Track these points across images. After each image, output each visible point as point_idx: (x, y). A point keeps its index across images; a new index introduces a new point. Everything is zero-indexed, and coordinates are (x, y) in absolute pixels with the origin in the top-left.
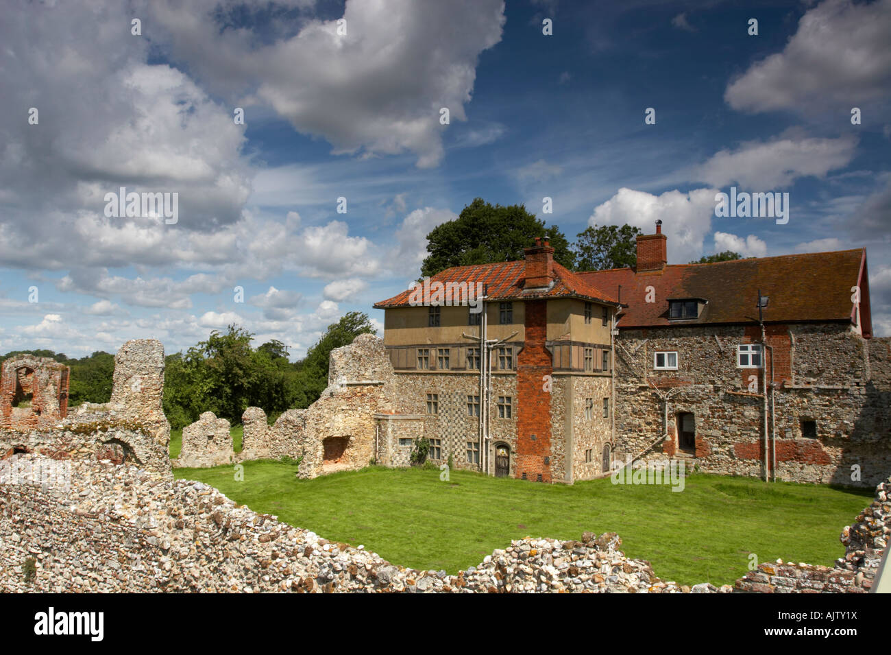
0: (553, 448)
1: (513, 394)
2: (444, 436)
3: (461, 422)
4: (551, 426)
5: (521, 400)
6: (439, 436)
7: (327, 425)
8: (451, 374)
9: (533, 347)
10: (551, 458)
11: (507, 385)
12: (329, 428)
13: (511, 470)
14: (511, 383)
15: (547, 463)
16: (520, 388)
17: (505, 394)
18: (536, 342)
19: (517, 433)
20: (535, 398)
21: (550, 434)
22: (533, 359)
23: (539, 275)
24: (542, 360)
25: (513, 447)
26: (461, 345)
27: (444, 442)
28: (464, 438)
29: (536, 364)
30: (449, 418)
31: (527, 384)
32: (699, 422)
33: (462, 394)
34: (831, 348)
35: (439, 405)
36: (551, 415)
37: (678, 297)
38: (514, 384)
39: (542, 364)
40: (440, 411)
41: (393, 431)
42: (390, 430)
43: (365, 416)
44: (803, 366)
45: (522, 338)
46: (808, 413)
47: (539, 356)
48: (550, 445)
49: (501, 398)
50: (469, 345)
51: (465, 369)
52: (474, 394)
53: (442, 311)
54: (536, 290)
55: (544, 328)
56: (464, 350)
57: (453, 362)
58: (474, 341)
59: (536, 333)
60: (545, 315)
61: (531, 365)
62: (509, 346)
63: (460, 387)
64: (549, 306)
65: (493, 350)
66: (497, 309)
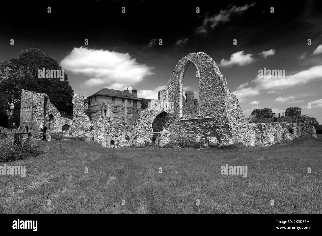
1: (132, 118)
8: (118, 113)
9: (135, 109)
11: (130, 116)
16: (133, 116)
17: (130, 117)
18: (135, 108)
23: (136, 96)
24: (136, 111)
31: (134, 116)
39: (136, 112)
45: (133, 107)
49: (129, 118)
50: (122, 107)
51: (121, 112)
52: (123, 117)
53: (115, 99)
54: (136, 98)
55: (137, 106)
56: (121, 108)
57: (118, 110)
58: (123, 106)
59: (135, 106)
60: (137, 103)
61: (134, 112)
62: (130, 108)
63: (120, 116)
64: (138, 102)
65: (127, 109)
66: (128, 101)
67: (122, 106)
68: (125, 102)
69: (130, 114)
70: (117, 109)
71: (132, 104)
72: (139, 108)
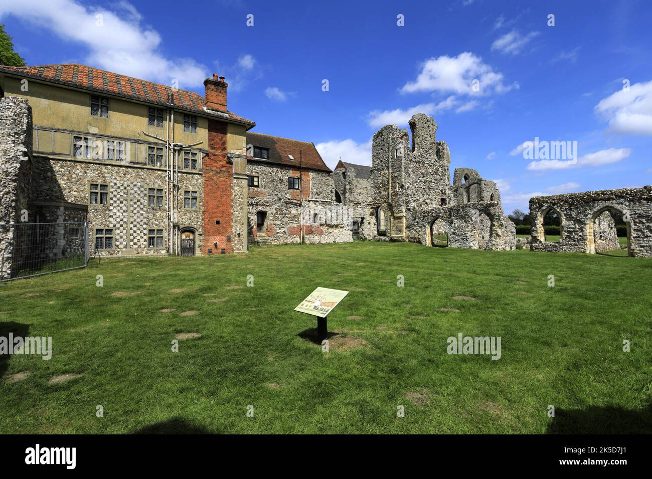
0: (233, 230)
1: (199, 190)
2: (118, 226)
3: (141, 212)
4: (232, 214)
5: (207, 194)
6: (111, 225)
8: (127, 167)
9: (215, 155)
10: (232, 237)
11: (193, 182)
13: (197, 249)
14: (197, 180)
15: (229, 240)
16: (206, 185)
17: (191, 189)
18: (218, 152)
19: (203, 219)
20: (219, 193)
21: (232, 219)
22: (216, 165)
23: (221, 103)
24: (223, 166)
25: (199, 231)
26: (139, 142)
27: (116, 231)
28: (145, 226)
29: (219, 168)
30: (125, 208)
31: (212, 182)
33: (142, 186)
35: (110, 196)
36: (232, 206)
38: (199, 181)
39: (223, 169)
40: (112, 202)
45: (205, 146)
47: (220, 163)
48: (232, 227)
49: (187, 192)
50: (150, 143)
51: (145, 164)
52: (156, 187)
53: (112, 104)
54: (220, 113)
55: (224, 143)
56: (144, 148)
58: (156, 141)
59: (218, 145)
60: (225, 134)
61: (214, 169)
62: (193, 151)
63: (139, 180)
64: (229, 128)
65: (179, 151)
66: (181, 119)
67: (151, 140)
68: (166, 124)
69: (188, 176)
71: (201, 136)
72: (237, 152)
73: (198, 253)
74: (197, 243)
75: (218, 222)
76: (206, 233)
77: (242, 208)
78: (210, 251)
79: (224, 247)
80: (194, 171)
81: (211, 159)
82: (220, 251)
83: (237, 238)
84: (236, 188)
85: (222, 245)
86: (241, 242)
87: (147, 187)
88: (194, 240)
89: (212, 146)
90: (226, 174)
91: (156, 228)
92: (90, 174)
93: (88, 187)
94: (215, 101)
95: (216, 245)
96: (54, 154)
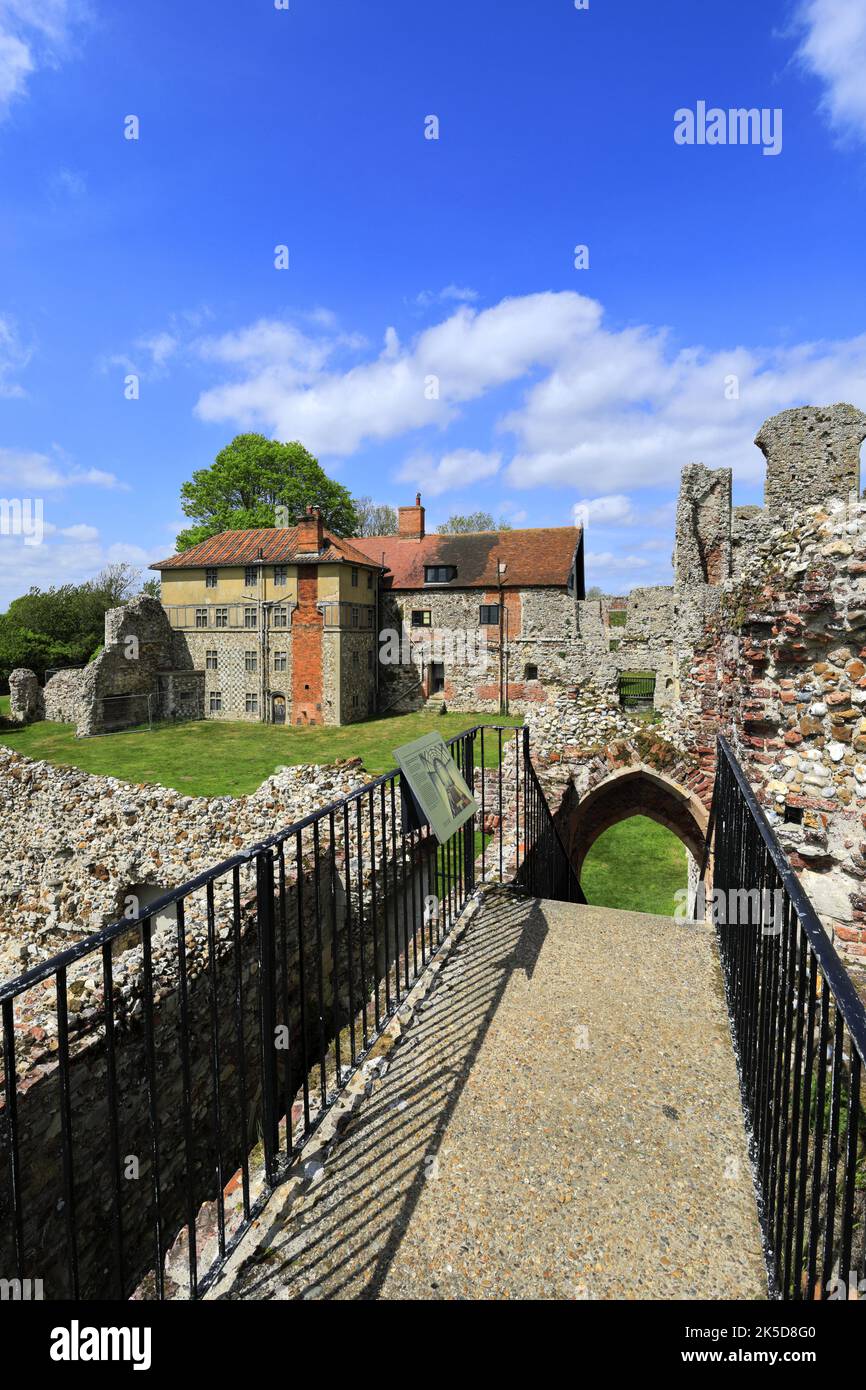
0: (324, 696)
1: (289, 649)
2: (224, 689)
3: (241, 676)
4: (322, 677)
5: (296, 654)
6: (220, 689)
7: (107, 684)
8: (230, 632)
9: (306, 607)
10: (322, 705)
12: (108, 687)
13: (287, 717)
14: (286, 639)
15: (319, 708)
16: (295, 644)
17: (280, 650)
18: (309, 603)
19: (292, 683)
20: (308, 652)
21: (322, 684)
22: (305, 618)
23: (311, 541)
24: (314, 619)
25: (289, 696)
26: (237, 605)
27: (224, 694)
28: (243, 690)
29: (308, 622)
30: (229, 672)
31: (300, 640)
32: (448, 671)
33: (240, 650)
34: (552, 608)
35: (219, 661)
36: (322, 668)
37: (432, 563)
38: (288, 640)
39: (314, 622)
40: (219, 666)
41: (175, 687)
42: (170, 687)
43: (144, 674)
44: (530, 623)
45: (295, 598)
46: (532, 661)
47: (310, 615)
48: (322, 693)
49: (277, 653)
50: (247, 605)
51: (242, 627)
52: (251, 650)
53: (220, 574)
54: (308, 555)
55: (315, 591)
56: (241, 610)
57: (231, 621)
58: (251, 602)
59: (308, 594)
60: (316, 578)
61: (303, 623)
62: (283, 606)
63: (238, 644)
64: (320, 571)
65: (269, 610)
66: (270, 572)
67: (248, 601)
68: (259, 581)
69: (279, 635)
70: (225, 618)
71: (288, 589)
72: (329, 599)
73: (287, 721)
74: (287, 710)
75: (307, 687)
76: (295, 699)
77: (333, 670)
78: (299, 720)
79: (313, 717)
80: (284, 629)
81: (301, 612)
82: (309, 721)
83: (327, 707)
84: (326, 645)
85: (311, 715)
86: (332, 712)
87: (244, 651)
88: (284, 706)
89: (302, 597)
90: (316, 627)
91: (251, 692)
92: (207, 641)
93: (205, 654)
94: (306, 541)
95: (305, 713)
96: (186, 627)
